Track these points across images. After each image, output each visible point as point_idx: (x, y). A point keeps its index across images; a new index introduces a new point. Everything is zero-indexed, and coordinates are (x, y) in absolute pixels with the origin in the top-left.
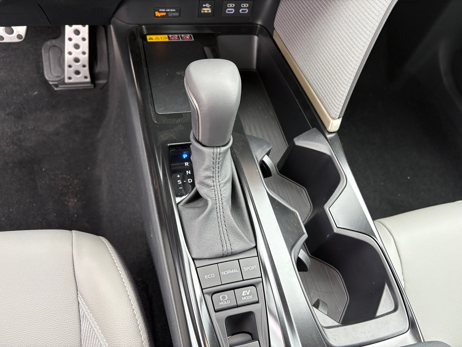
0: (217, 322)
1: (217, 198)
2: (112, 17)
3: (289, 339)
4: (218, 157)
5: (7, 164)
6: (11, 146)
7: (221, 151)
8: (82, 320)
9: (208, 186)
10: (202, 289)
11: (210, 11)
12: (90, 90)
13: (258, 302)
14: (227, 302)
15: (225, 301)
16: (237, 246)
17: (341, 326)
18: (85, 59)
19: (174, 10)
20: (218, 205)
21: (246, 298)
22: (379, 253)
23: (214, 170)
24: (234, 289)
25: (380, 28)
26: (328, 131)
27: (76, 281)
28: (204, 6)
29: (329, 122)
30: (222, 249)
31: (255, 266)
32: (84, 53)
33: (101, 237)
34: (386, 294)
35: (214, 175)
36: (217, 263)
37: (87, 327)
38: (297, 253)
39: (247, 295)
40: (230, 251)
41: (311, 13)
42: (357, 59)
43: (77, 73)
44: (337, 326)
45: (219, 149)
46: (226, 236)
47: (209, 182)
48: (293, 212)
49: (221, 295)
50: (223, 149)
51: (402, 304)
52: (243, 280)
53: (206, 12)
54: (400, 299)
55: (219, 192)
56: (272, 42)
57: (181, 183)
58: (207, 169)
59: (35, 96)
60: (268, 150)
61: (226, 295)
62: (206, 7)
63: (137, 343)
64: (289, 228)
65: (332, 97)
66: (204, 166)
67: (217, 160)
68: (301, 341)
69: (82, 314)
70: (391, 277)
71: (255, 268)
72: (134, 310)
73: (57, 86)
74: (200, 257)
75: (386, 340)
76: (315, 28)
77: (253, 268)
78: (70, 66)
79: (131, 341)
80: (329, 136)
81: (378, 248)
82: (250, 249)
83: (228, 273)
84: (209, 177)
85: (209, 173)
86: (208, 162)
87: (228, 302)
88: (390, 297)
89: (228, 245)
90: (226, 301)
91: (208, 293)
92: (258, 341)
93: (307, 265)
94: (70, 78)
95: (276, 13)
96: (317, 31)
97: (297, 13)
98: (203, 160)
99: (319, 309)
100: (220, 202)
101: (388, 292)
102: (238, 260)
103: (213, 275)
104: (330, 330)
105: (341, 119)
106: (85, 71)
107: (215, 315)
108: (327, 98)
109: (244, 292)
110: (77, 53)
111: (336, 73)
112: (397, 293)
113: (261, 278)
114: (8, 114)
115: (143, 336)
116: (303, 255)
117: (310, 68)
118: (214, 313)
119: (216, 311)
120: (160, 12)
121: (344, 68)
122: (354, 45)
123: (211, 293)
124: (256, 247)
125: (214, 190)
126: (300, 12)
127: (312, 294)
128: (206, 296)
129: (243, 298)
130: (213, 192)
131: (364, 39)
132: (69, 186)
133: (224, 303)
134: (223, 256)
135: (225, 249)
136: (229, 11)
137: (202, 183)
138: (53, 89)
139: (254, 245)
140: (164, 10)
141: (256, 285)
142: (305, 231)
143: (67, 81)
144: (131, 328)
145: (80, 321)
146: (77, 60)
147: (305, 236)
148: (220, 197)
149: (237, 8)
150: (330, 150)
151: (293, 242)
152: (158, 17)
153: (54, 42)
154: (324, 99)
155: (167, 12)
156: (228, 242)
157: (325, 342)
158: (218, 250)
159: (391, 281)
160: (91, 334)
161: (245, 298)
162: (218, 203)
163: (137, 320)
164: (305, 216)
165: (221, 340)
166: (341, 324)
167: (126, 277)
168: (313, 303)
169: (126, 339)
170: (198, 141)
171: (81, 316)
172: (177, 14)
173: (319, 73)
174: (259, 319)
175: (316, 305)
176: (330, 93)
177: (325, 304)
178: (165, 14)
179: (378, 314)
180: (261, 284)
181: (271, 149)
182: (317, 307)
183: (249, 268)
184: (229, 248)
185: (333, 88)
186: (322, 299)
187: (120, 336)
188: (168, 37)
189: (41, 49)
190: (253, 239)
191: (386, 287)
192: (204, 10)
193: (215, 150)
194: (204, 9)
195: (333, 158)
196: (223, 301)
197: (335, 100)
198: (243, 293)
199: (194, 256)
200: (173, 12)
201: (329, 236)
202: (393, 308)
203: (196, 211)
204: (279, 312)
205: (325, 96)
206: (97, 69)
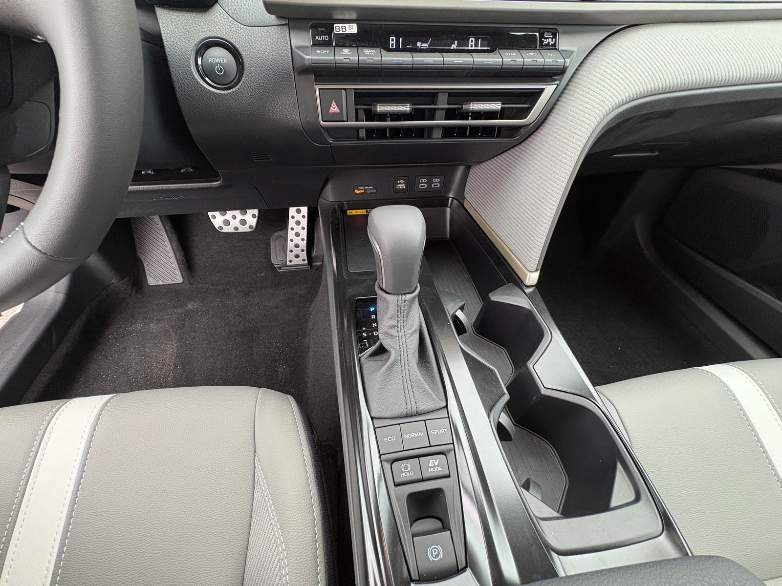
0: (397, 500)
1: (402, 350)
2: (319, 198)
3: (491, 532)
4: (403, 305)
5: (231, 332)
6: (237, 318)
7: (406, 298)
8: (255, 486)
9: (392, 336)
10: (380, 455)
11: (404, 187)
12: (308, 270)
13: (449, 476)
14: (409, 474)
15: (407, 472)
16: (423, 406)
17: (562, 518)
18: (303, 244)
19: (372, 188)
20: (402, 357)
21: (434, 469)
22: (603, 421)
23: (399, 319)
24: (418, 456)
25: (574, 174)
26: (525, 285)
27: (255, 441)
28: (398, 182)
29: (526, 275)
30: (405, 408)
31: (446, 429)
32: (303, 240)
33: (288, 395)
34: (620, 477)
35: (399, 325)
36: (400, 424)
37: (260, 496)
38: (498, 417)
39: (435, 466)
40: (414, 410)
41: (499, 175)
42: (552, 207)
43: (297, 256)
44: (557, 518)
45: (404, 296)
46: (411, 392)
47: (394, 332)
48: (490, 369)
49: (402, 464)
50: (409, 296)
51: (645, 492)
52: (430, 446)
53: (401, 188)
54: (642, 484)
55: (404, 343)
56: (464, 211)
57: (366, 335)
58: (391, 318)
59: (262, 277)
60: (461, 304)
61: (408, 465)
62: (400, 183)
63: (308, 520)
64: (486, 387)
65: (527, 249)
66: (388, 315)
67: (402, 308)
68: (508, 536)
69: (256, 479)
70: (625, 453)
71: (445, 431)
72: (308, 478)
73: (280, 268)
74: (380, 416)
75: (630, 545)
76: (504, 187)
77: (442, 431)
78: (291, 251)
79: (301, 517)
80: (528, 291)
81: (601, 414)
82: (439, 409)
83: (412, 436)
84: (394, 327)
85: (394, 323)
86: (392, 310)
87: (412, 474)
88: (626, 480)
89: (413, 403)
90: (409, 471)
91: (387, 461)
92: (449, 532)
93: (511, 432)
94: (291, 261)
95: (466, 183)
96: (507, 189)
97: (486, 178)
98: (388, 307)
99: (531, 491)
100: (405, 354)
101: (623, 474)
102: (425, 421)
103: (394, 439)
104: (547, 522)
105: (539, 271)
106: (304, 255)
107: (394, 490)
108: (521, 252)
109: (431, 461)
110: (297, 240)
111: (529, 224)
112: (635, 475)
113: (452, 445)
114: (238, 292)
115: (315, 512)
116: (505, 420)
117: (502, 226)
118: (394, 486)
119: (396, 485)
120: (359, 190)
121: (537, 218)
122: (547, 194)
123: (390, 460)
124: (446, 407)
125: (398, 341)
126: (488, 176)
127: (520, 472)
128: (385, 464)
129: (429, 469)
130: (398, 343)
131: (558, 186)
132: (281, 353)
133: (406, 474)
134: (406, 416)
135: (409, 408)
136: (421, 186)
137: (387, 334)
138: (277, 271)
139: (444, 404)
140: (363, 188)
141: (447, 453)
142: (506, 391)
143: (288, 263)
144: (303, 501)
145: (254, 488)
146: (297, 246)
147: (507, 397)
148: (405, 349)
149: (429, 183)
150: (529, 303)
151: (492, 403)
152: (357, 194)
153: (280, 233)
154: (519, 253)
155: (365, 190)
156: (413, 399)
157: (542, 540)
158: (401, 409)
159: (625, 458)
160: (262, 504)
161: (432, 470)
162: (402, 354)
163: (311, 491)
164: (507, 379)
165: (401, 526)
166: (562, 514)
167: (305, 439)
168: (522, 483)
169: (295, 514)
170: (382, 289)
171: (256, 482)
172: (374, 191)
173: (512, 228)
174: (450, 499)
175: (526, 486)
176: (524, 246)
177: (538, 486)
178: (363, 191)
179: (613, 504)
180: (453, 451)
181: (464, 304)
182: (527, 489)
183: (438, 431)
184: (414, 406)
185: (527, 240)
186: (532, 478)
187: (290, 509)
188: (367, 211)
189: (270, 239)
190: (443, 397)
191: (619, 466)
192: (399, 187)
193: (400, 297)
194: (398, 185)
195: (533, 312)
196: (405, 472)
197: (530, 252)
198: (431, 463)
199: (372, 415)
200: (371, 189)
201: (535, 399)
202: (632, 497)
203: (380, 363)
204: (476, 491)
205: (519, 249)
206: (314, 254)
